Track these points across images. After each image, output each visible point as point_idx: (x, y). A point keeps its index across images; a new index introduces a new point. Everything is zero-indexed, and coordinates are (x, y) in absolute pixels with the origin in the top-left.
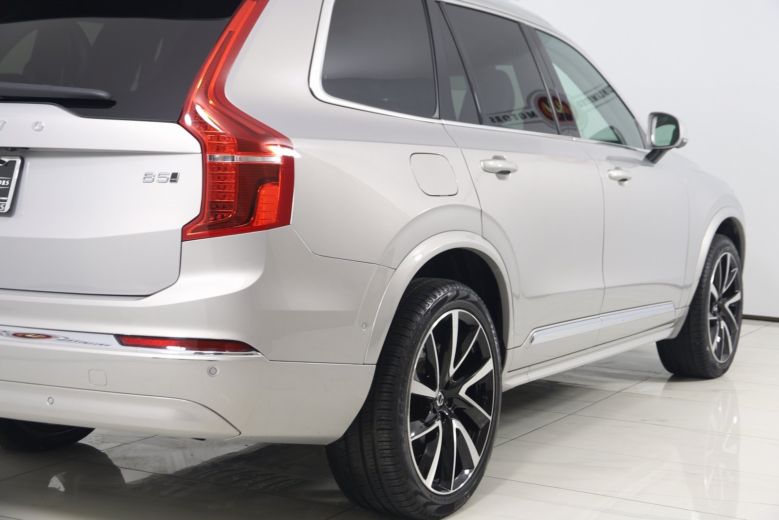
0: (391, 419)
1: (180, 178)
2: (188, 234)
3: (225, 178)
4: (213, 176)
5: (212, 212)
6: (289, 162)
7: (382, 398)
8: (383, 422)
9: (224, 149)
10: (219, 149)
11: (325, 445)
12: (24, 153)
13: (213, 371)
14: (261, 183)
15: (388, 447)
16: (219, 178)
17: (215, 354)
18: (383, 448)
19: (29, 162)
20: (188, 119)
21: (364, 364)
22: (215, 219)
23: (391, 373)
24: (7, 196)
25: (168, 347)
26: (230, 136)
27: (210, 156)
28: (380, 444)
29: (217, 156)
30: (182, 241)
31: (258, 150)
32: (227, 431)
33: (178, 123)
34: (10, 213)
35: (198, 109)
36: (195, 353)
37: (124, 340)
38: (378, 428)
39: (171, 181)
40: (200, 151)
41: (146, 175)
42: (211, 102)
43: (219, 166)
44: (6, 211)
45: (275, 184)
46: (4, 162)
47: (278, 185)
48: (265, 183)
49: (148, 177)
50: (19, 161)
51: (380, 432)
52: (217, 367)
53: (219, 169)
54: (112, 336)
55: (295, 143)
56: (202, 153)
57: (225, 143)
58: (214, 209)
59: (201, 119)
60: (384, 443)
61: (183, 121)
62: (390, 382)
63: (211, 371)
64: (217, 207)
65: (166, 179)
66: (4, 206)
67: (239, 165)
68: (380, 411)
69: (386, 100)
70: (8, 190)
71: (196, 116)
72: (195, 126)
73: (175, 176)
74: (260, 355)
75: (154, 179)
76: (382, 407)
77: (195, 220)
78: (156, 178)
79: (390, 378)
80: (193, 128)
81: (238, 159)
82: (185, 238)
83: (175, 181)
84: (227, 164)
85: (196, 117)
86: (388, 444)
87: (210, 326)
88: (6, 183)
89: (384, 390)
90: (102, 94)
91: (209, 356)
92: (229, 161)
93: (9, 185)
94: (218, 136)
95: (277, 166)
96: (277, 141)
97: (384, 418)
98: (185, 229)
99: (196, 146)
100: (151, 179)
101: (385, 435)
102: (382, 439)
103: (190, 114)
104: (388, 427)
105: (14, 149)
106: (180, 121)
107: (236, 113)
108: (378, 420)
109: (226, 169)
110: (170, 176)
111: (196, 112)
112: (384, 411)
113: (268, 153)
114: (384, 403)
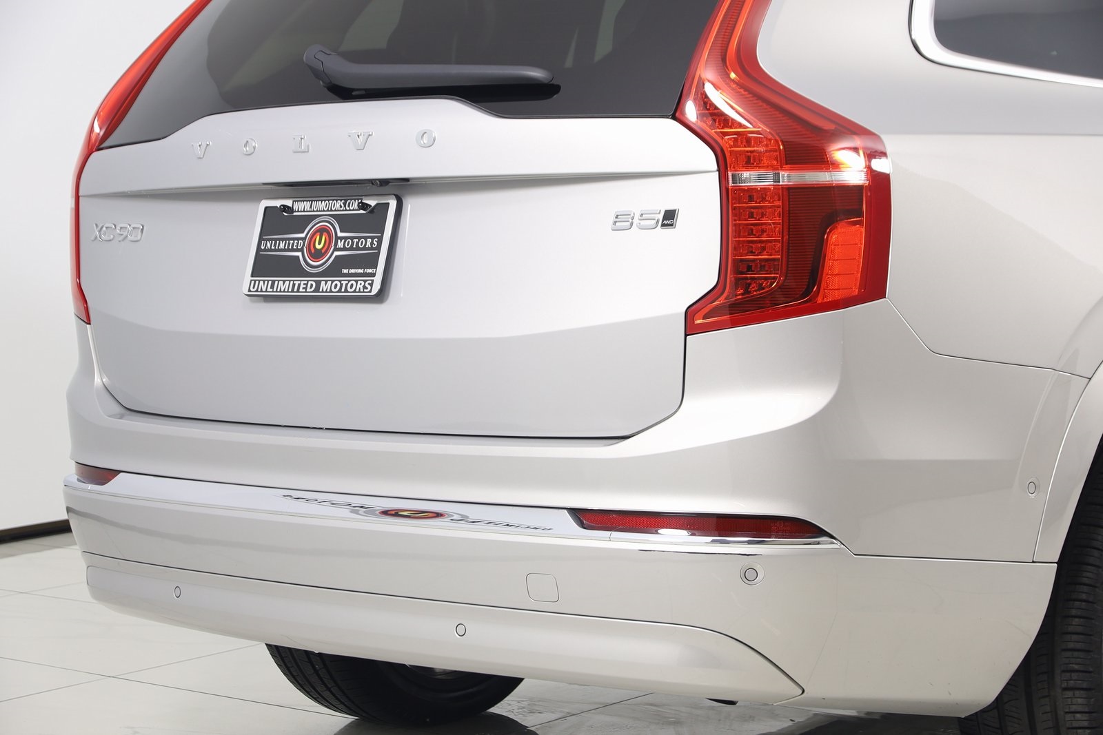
0: (1091, 669)
1: (680, 220)
2: (699, 322)
3: (763, 215)
4: (738, 213)
5: (737, 280)
6: (880, 185)
7: (1071, 629)
8: (1075, 676)
9: (760, 161)
10: (750, 162)
11: (959, 719)
12: (401, 187)
13: (750, 574)
14: (830, 221)
15: (1086, 724)
16: (751, 215)
17: (750, 543)
18: (1075, 724)
19: (410, 204)
20: (691, 111)
21: (1033, 562)
22: (746, 292)
23: (1085, 580)
24: (375, 267)
25: (660, 531)
26: (770, 137)
27: (733, 176)
28: (1069, 717)
29: (746, 174)
30: (686, 335)
31: (822, 161)
32: (782, 688)
33: (674, 117)
34: (381, 296)
35: (709, 90)
36: (713, 541)
37: (588, 518)
38: (1064, 685)
39: (663, 225)
40: (715, 167)
41: (616, 217)
42: (733, 75)
43: (751, 193)
44: (374, 291)
45: (855, 223)
46: (368, 205)
47: (860, 223)
48: (837, 221)
49: (622, 221)
50: (393, 204)
51: (1069, 694)
52: (758, 568)
53: (751, 199)
54: (566, 511)
55: (890, 143)
56: (719, 170)
57: (762, 149)
58: (742, 273)
59: (716, 108)
60: (1078, 716)
61: (683, 113)
62: (1084, 596)
63: (748, 576)
64: (749, 269)
65: (654, 222)
66: (371, 285)
67: (789, 189)
68: (1069, 654)
69: (1055, 53)
70: (377, 256)
71: (705, 103)
72: (705, 122)
73: (669, 217)
74: (837, 546)
75: (632, 224)
76: (1071, 645)
77: (708, 297)
78: (636, 221)
79: (1085, 589)
80: (700, 124)
81: (787, 177)
82: (691, 328)
83: (672, 225)
84: (765, 190)
85: (706, 105)
86: (1085, 717)
87: (737, 490)
88: (372, 243)
89: (1074, 612)
90: (536, 74)
91: (738, 546)
92: (768, 183)
93: (379, 247)
94: (744, 138)
95: (859, 188)
96: (857, 142)
97: (1076, 667)
98: (690, 313)
99: (708, 159)
100: (628, 224)
101: (1080, 701)
102: (1074, 708)
103: (695, 100)
104: (1085, 685)
105: (384, 182)
106: (676, 115)
107: (780, 94)
108: (1064, 671)
109: (764, 200)
110: (661, 217)
111: (706, 96)
112: (1076, 654)
113: (835, 166)
114: (1074, 637)
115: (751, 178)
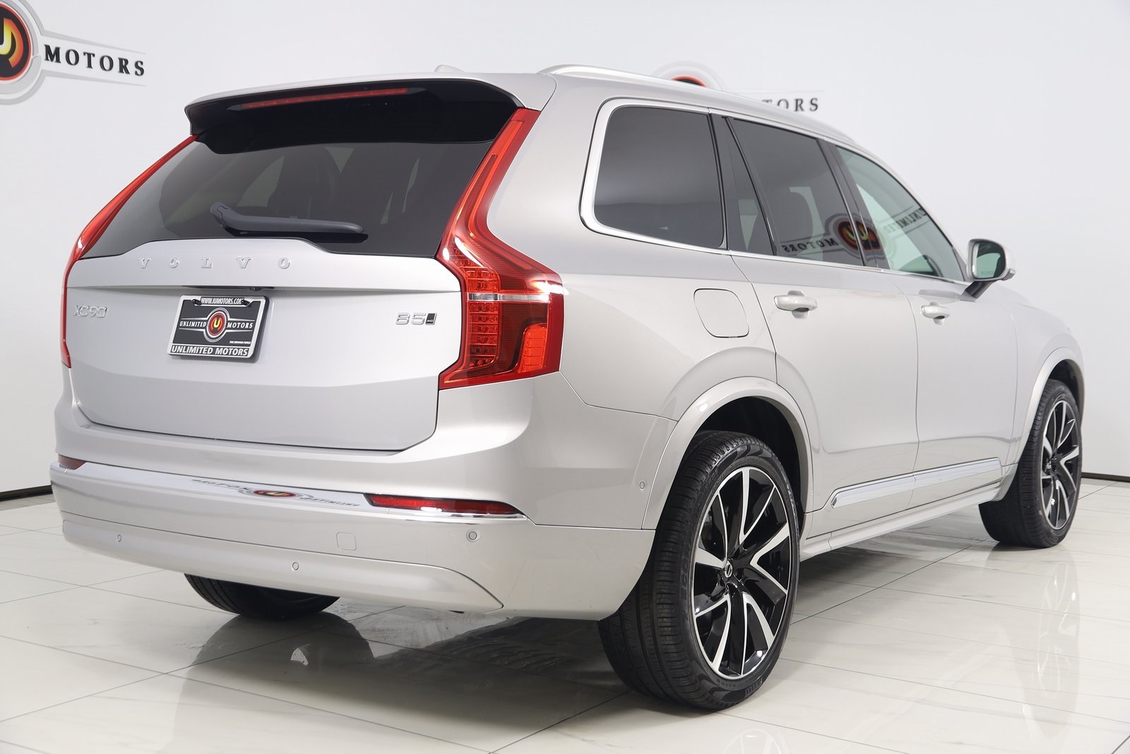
0: (673, 592)
1: (437, 320)
2: (446, 382)
3: (487, 319)
4: (473, 317)
5: (471, 357)
6: (558, 300)
7: (663, 569)
8: (664, 596)
9: (486, 287)
10: (481, 287)
11: (597, 621)
12: (269, 292)
13: (472, 536)
14: (527, 324)
15: (669, 624)
16: (480, 319)
17: (475, 516)
18: (663, 625)
19: (275, 303)
20: (446, 254)
21: (642, 529)
22: (476, 365)
23: (672, 540)
24: (251, 341)
25: (422, 508)
26: (492, 272)
27: (470, 295)
28: (660, 620)
29: (478, 294)
30: (439, 390)
31: (524, 288)
32: (491, 604)
33: (435, 258)
34: (253, 359)
35: (458, 242)
36: (452, 516)
37: (376, 500)
38: (658, 602)
39: (427, 323)
40: (459, 289)
41: (399, 316)
42: (472, 234)
43: (480, 306)
44: (249, 356)
45: (542, 326)
46: (249, 302)
47: (545, 326)
48: (531, 324)
49: (402, 319)
50: (263, 302)
51: (661, 607)
52: (477, 532)
53: (480, 309)
54: (362, 495)
55: (564, 278)
56: (461, 291)
57: (487, 279)
58: (474, 353)
59: (461, 253)
60: (665, 620)
61: (441, 256)
62: (671, 549)
63: (471, 536)
64: (478, 351)
65: (422, 320)
66: (247, 351)
67: (503, 304)
68: (660, 583)
69: (666, 228)
70: (252, 333)
71: (455, 250)
72: (454, 262)
73: (431, 318)
74: (525, 518)
75: (408, 321)
76: (662, 578)
77: (453, 366)
78: (411, 319)
79: (672, 545)
80: (451, 263)
81: (502, 297)
82: (442, 386)
83: (432, 323)
84: (489, 304)
85: (455, 251)
86: (669, 620)
87: (469, 485)
88: (249, 326)
89: (665, 559)
90: (353, 227)
91: (468, 518)
92: (491, 300)
93: (253, 328)
94: (479, 272)
95: (545, 305)
96: (545, 277)
97: (665, 591)
98: (442, 376)
99: (455, 284)
100: (406, 321)
101: (666, 611)
102: (662, 615)
103: (448, 248)
104: (669, 602)
105: (258, 289)
106: (437, 256)
108: (658, 593)
109: (487, 310)
110: (426, 317)
111: (456, 246)
112: (665, 583)
113: (534, 291)
114: (664, 573)
115: (483, 297)
